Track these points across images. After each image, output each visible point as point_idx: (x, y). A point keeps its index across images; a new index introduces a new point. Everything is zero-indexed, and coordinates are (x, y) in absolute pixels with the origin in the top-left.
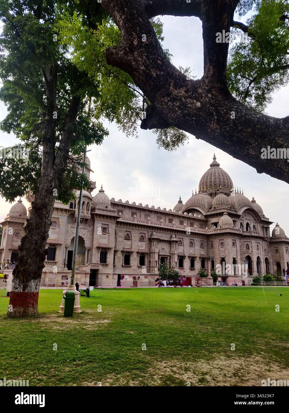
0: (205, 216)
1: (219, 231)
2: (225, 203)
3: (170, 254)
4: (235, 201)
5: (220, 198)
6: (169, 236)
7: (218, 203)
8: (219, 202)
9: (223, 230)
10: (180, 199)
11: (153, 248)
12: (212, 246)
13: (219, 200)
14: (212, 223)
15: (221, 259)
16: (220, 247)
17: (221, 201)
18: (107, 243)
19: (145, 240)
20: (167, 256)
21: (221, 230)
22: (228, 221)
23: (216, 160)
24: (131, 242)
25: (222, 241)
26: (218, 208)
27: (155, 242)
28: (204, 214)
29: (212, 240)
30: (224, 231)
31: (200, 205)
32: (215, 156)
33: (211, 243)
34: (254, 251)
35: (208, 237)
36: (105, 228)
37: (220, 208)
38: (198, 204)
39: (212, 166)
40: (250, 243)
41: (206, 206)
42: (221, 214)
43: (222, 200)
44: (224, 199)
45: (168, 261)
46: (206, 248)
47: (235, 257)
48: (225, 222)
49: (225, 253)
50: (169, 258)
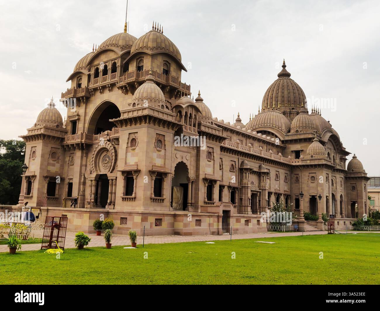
0: (283, 142)
1: (308, 162)
2: (310, 125)
3: (259, 189)
4: (318, 124)
5: (304, 119)
6: (257, 165)
7: (301, 125)
8: (302, 123)
9: (316, 161)
10: (239, 116)
11: (245, 181)
12: (297, 180)
13: (302, 122)
14: (292, 151)
15: (311, 197)
16: (309, 182)
17: (306, 124)
18: (212, 174)
19: (235, 171)
20: (257, 192)
21: (312, 161)
22: (321, 150)
23: (286, 68)
24: (221, 172)
25: (313, 175)
26: (302, 132)
27: (247, 174)
28: (282, 139)
29: (297, 173)
30: (316, 163)
31: (274, 126)
32: (284, 63)
33: (295, 176)
34: (338, 187)
35: (291, 168)
36: (210, 153)
37: (305, 132)
38: (271, 125)
39: (280, 75)
40: (335, 178)
41: (284, 128)
42: (309, 140)
43: (307, 122)
44: (308, 121)
45: (258, 198)
46: (289, 182)
47: (328, 195)
48: (318, 151)
49: (318, 190)
50: (258, 194)
